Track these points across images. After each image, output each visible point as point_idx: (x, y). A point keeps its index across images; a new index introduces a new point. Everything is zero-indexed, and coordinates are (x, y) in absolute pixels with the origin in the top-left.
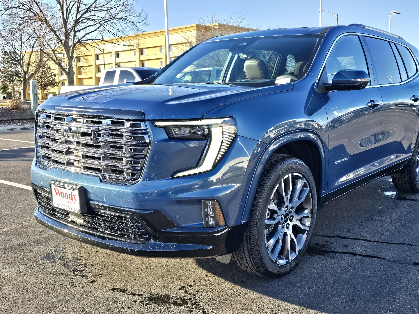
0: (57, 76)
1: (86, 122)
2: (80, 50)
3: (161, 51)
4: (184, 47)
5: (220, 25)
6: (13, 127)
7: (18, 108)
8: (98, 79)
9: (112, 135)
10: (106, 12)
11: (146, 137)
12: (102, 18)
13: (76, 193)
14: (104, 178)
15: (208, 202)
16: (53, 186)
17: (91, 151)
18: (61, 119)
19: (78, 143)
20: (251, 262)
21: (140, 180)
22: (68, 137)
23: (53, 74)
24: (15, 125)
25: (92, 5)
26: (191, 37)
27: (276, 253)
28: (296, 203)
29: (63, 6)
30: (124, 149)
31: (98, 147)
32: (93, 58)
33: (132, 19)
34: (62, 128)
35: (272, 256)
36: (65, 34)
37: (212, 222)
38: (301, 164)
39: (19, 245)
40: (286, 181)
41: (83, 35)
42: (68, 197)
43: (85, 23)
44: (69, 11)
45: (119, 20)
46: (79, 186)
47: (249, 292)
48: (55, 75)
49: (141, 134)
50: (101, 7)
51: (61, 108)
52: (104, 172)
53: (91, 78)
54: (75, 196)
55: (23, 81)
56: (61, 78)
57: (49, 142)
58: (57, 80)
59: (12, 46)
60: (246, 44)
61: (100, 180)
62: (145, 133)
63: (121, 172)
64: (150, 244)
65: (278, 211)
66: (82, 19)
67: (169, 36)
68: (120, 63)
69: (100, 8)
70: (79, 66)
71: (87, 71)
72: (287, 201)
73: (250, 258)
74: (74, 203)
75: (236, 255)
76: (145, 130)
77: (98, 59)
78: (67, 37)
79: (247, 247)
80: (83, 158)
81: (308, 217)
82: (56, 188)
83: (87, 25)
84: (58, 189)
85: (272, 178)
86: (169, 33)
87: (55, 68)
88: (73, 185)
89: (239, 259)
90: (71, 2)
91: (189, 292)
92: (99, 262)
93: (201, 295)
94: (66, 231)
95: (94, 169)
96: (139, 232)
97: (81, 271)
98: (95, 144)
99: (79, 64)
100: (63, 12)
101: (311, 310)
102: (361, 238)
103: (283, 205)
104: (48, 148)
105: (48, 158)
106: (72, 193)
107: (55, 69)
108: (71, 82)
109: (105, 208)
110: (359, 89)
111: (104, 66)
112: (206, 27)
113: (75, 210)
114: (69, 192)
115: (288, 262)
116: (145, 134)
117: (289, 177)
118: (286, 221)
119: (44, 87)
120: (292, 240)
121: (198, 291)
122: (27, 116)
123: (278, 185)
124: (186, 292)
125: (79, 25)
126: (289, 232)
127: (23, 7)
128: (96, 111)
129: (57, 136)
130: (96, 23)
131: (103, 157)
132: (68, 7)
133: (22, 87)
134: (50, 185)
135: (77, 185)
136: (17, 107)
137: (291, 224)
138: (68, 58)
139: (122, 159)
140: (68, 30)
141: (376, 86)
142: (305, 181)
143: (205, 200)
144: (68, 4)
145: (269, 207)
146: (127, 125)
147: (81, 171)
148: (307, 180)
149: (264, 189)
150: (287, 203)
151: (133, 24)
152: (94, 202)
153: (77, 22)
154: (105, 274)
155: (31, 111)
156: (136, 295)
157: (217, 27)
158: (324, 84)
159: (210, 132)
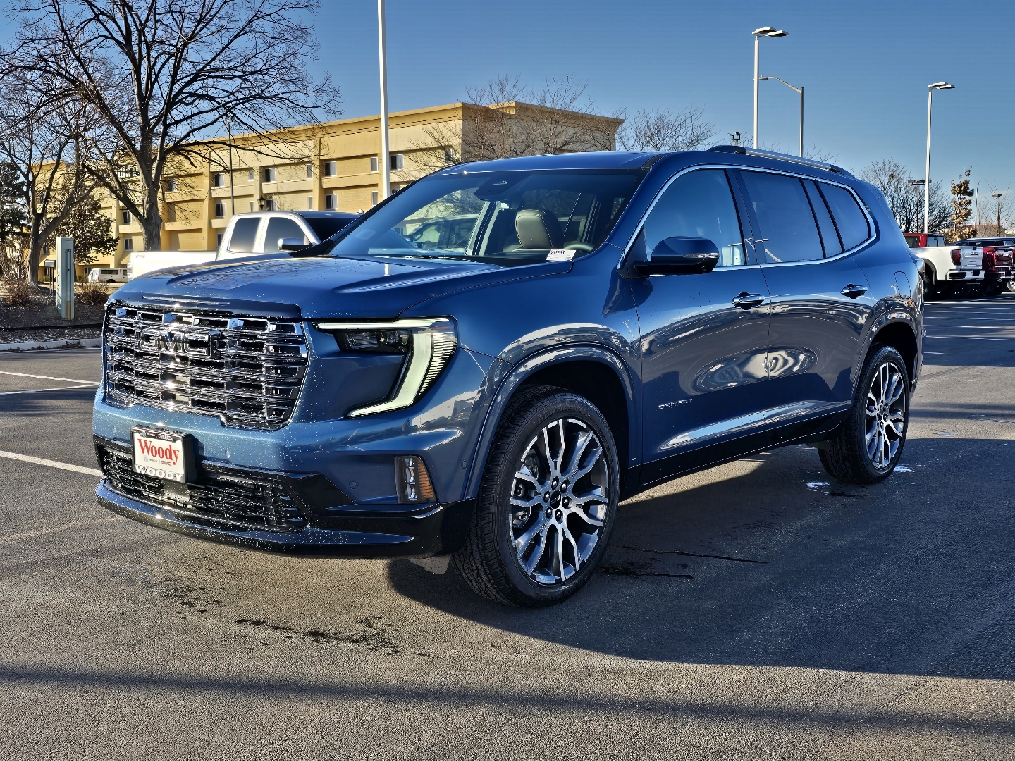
0: (113, 225)
1: (199, 323)
2: (176, 164)
3: (374, 168)
4: (432, 157)
5: (521, 108)
6: (13, 345)
7: (26, 302)
8: (217, 236)
9: (244, 345)
10: (240, 81)
11: (302, 347)
12: (232, 94)
13: (178, 446)
14: (229, 418)
15: (407, 460)
16: (137, 436)
17: (207, 374)
18: (152, 318)
19: (184, 359)
20: (486, 573)
21: (290, 420)
22: (167, 349)
23: (103, 219)
24: (19, 340)
25: (207, 64)
26: (448, 134)
27: (533, 560)
28: (575, 474)
29: (140, 65)
30: (264, 370)
31: (220, 366)
32: (205, 181)
33: (301, 99)
34: (157, 333)
35: (526, 566)
36: (142, 130)
37: (412, 496)
38: (582, 404)
39: (60, 558)
40: (553, 433)
41: (185, 133)
42: (165, 453)
43: (192, 103)
44: (154, 76)
45: (269, 100)
46: (184, 434)
47: (480, 628)
48: (109, 222)
49: (294, 342)
50: (230, 69)
51: (155, 298)
52: (229, 409)
53: (199, 230)
54: (177, 452)
55: (32, 235)
56: (124, 229)
57: (130, 358)
58: (113, 234)
59: (9, 152)
60: (506, 183)
61: (222, 424)
62: (302, 341)
63: (258, 409)
64: (307, 532)
65: (537, 485)
66: (184, 95)
67: (390, 131)
68: (270, 195)
69: (227, 73)
70: (168, 200)
71: (189, 215)
72: (556, 469)
73: (482, 565)
74: (174, 463)
75: (460, 561)
76: (300, 337)
77: (217, 184)
78: (147, 136)
79: (478, 545)
80: (192, 385)
81: (603, 503)
82: (142, 438)
83: (195, 111)
84: (145, 441)
85: (524, 424)
86: (390, 123)
87: (110, 206)
88: (174, 432)
89: (466, 568)
90: (159, 55)
91: (375, 626)
92: (215, 584)
93: (396, 630)
94: (159, 517)
95: (212, 405)
96: (287, 512)
97: (181, 597)
98: (214, 361)
99: (170, 197)
100: (138, 80)
101: (581, 650)
102: (719, 554)
103: (548, 476)
104: (127, 369)
105: (127, 388)
106: (170, 446)
107: (111, 208)
108: (153, 243)
109: (229, 472)
110: (700, 272)
111: (230, 201)
112: (487, 110)
113: (175, 476)
114: (164, 445)
115: (558, 582)
116: (301, 343)
117: (557, 426)
118: (556, 505)
119: (81, 249)
120: (566, 541)
121: (391, 625)
122: (47, 320)
123: (536, 439)
124: (370, 625)
125: (175, 108)
126: (562, 526)
127: (48, 68)
128: (217, 303)
129: (148, 347)
130: (216, 105)
131: (227, 383)
132: (151, 68)
133: (30, 251)
134: (132, 434)
135: (181, 433)
136: (23, 299)
137: (566, 513)
138: (148, 185)
139: (260, 387)
140: (150, 120)
141: (758, 267)
142: (592, 434)
143: (400, 456)
144: (152, 60)
145: (518, 475)
146: (271, 327)
147: (189, 408)
148: (595, 433)
149: (508, 444)
150: (556, 472)
151: (303, 110)
152: (210, 463)
153: (171, 103)
154: (225, 601)
155: (56, 309)
156: (279, 628)
157: (512, 112)
158: (636, 262)
159: (411, 341)
